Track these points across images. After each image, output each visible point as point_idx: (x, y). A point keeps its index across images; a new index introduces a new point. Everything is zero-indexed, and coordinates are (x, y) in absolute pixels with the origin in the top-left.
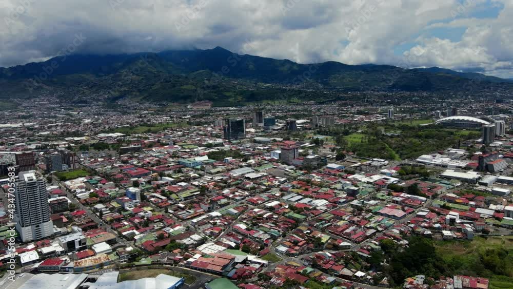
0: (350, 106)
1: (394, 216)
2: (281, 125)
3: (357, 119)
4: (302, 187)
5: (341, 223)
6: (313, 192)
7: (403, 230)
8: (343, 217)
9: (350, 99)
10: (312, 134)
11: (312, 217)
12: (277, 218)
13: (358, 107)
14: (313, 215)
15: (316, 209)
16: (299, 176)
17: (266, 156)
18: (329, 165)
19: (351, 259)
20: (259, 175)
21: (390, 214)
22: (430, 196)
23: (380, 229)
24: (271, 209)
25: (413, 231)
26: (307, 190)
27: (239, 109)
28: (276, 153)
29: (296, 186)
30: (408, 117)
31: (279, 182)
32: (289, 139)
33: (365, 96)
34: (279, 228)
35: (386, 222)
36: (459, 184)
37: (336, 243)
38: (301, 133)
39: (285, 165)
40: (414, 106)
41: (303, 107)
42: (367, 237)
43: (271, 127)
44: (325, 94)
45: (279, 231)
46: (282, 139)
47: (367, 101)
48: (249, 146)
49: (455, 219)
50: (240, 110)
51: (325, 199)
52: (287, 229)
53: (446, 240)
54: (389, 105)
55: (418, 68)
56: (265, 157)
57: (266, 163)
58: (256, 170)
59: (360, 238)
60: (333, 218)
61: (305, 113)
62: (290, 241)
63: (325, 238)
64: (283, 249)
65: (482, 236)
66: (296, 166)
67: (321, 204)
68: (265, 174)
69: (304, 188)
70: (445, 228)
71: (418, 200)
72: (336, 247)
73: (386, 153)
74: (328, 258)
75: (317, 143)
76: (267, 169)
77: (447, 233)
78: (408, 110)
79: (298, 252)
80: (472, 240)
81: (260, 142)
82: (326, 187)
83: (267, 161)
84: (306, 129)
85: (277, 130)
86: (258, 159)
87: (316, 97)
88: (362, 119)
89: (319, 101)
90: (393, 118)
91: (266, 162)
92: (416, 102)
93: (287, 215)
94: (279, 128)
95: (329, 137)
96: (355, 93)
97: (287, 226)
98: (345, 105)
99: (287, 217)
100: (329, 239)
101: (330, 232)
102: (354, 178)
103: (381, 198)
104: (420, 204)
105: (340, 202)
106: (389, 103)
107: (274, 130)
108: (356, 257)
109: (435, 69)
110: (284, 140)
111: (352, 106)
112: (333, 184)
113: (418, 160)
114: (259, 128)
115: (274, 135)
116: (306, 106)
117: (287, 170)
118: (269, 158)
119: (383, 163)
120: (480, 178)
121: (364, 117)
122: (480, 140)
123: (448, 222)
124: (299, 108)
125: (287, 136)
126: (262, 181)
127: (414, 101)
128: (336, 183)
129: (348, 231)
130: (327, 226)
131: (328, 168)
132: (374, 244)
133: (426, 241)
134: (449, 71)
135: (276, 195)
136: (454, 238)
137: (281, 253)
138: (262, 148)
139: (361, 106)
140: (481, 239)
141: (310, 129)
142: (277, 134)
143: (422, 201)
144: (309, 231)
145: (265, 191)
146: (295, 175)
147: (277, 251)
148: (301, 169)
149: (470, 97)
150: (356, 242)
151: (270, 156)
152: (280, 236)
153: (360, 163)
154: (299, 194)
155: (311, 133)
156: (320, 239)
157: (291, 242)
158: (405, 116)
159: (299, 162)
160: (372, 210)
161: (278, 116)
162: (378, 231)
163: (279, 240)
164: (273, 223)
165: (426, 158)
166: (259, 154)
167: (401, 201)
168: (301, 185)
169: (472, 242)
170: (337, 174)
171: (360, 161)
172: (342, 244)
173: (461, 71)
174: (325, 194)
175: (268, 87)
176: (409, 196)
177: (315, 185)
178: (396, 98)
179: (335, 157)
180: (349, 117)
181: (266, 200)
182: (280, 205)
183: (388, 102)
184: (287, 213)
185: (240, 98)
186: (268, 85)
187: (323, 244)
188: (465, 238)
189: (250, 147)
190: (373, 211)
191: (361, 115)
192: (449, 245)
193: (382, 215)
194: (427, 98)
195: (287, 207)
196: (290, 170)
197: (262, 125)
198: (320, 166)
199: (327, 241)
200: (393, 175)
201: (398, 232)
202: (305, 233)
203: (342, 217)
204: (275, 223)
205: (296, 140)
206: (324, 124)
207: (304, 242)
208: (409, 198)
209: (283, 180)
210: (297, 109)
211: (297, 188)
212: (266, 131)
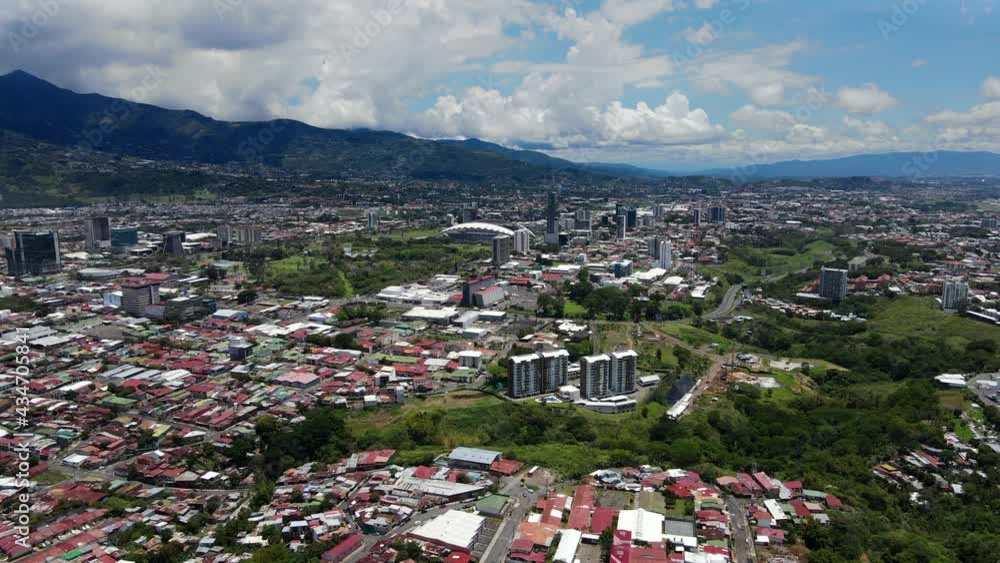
0: (312, 207)
1: (298, 383)
2: (151, 244)
3: (311, 230)
4: (149, 353)
5: (199, 404)
6: (168, 359)
7: (302, 401)
8: (208, 394)
9: (317, 192)
10: (212, 260)
11: (149, 401)
12: (76, 409)
13: (327, 209)
14: (152, 397)
15: (162, 387)
16: (152, 334)
17: (94, 303)
18: (219, 313)
19: (199, 456)
20: (66, 338)
21: (291, 381)
22: (370, 348)
23: (265, 404)
24: (71, 395)
25: (320, 402)
26: (157, 357)
27: (71, 212)
28: (115, 296)
29: (137, 353)
30: (404, 226)
31: (106, 348)
32: (158, 271)
33: (344, 187)
34: (77, 424)
35: (282, 393)
36: (423, 328)
37: (180, 434)
38: (188, 258)
39: (130, 318)
40: (426, 207)
41: (217, 209)
42: (239, 419)
43: (127, 248)
44: (268, 183)
45: (75, 431)
46: (143, 271)
47: (347, 198)
48: (61, 287)
49: (387, 377)
50: (72, 215)
51: (188, 369)
52: (93, 426)
53: (369, 408)
54: (385, 204)
55: (445, 138)
56: (90, 306)
57: (90, 317)
58: (59, 331)
59: (225, 423)
60: (189, 397)
61: (216, 220)
62: (94, 445)
63: (159, 429)
64: (78, 459)
65: (419, 397)
66: (151, 318)
67: (174, 377)
68: (79, 336)
69: (153, 355)
70: (370, 393)
71: (347, 355)
72: (177, 441)
73: (330, 287)
74: (158, 461)
75: (213, 275)
76: (89, 327)
77: (369, 398)
78: (414, 213)
79: (106, 461)
80: (403, 404)
81: (89, 279)
82: (198, 349)
83: (93, 312)
84: (203, 250)
85: (141, 253)
86: (74, 310)
87: (247, 190)
88: (322, 230)
89: (255, 197)
90: (376, 227)
91: (91, 315)
92: (431, 200)
93: (100, 402)
94: (145, 249)
95: (240, 264)
96: (327, 183)
97: (93, 420)
98: (304, 204)
99: (99, 406)
100: (169, 430)
101: (175, 419)
102: (256, 331)
103: (290, 358)
104: (349, 361)
105: (213, 372)
106: (385, 202)
107: (135, 253)
108: (210, 452)
109: (474, 143)
110: (146, 272)
111: (317, 206)
112: (212, 344)
113: (380, 295)
114: (102, 251)
115: (129, 263)
116: (224, 207)
117: (131, 325)
118: (101, 306)
119: (320, 303)
120: (457, 316)
121: (327, 226)
122: (489, 261)
123: (378, 382)
124: (211, 210)
125: (156, 264)
126: (67, 350)
127: (430, 197)
128: (219, 341)
129: (208, 413)
130: (173, 410)
131: (214, 317)
132: (245, 429)
133: (337, 414)
134: (495, 147)
135: (90, 370)
136: (379, 404)
137: (74, 466)
138: (90, 289)
139: (334, 206)
140: (417, 400)
141: (210, 250)
142: (136, 260)
143: (355, 356)
144: (134, 423)
145: (68, 366)
146: (145, 333)
147: (65, 464)
148: (160, 323)
149: (519, 192)
150: (217, 429)
151: (102, 303)
152: (76, 439)
153: (278, 306)
154: (137, 365)
155: (210, 257)
156: (152, 431)
157: (96, 446)
158: (398, 224)
159: (158, 311)
160: (264, 378)
161: (156, 226)
162: (261, 408)
163: (74, 445)
164: (65, 419)
165: (393, 291)
166: (79, 301)
167: (319, 361)
168: (150, 350)
169: (402, 407)
170: (228, 327)
171: (279, 302)
172: (190, 434)
173: (516, 148)
174: (190, 360)
175: (146, 166)
176: (337, 350)
177: (177, 347)
178: (399, 192)
179: (236, 297)
180: (298, 226)
181: (65, 381)
182: (92, 387)
183: (383, 200)
184: (100, 399)
185: (74, 189)
186: (147, 162)
187: (156, 439)
188: (395, 402)
189: (63, 289)
190: (266, 380)
191: (322, 222)
192: (371, 415)
193: (280, 383)
194: (452, 193)
195: (105, 388)
196: (136, 327)
197: (107, 244)
198: (200, 315)
199: (164, 434)
200: (327, 321)
201: (294, 405)
202: (127, 426)
203: (205, 393)
204: (71, 419)
205: (174, 271)
206: (243, 239)
207: (122, 440)
208: (336, 354)
209: (113, 343)
210: (205, 212)
211: (139, 355)
212: (115, 256)
